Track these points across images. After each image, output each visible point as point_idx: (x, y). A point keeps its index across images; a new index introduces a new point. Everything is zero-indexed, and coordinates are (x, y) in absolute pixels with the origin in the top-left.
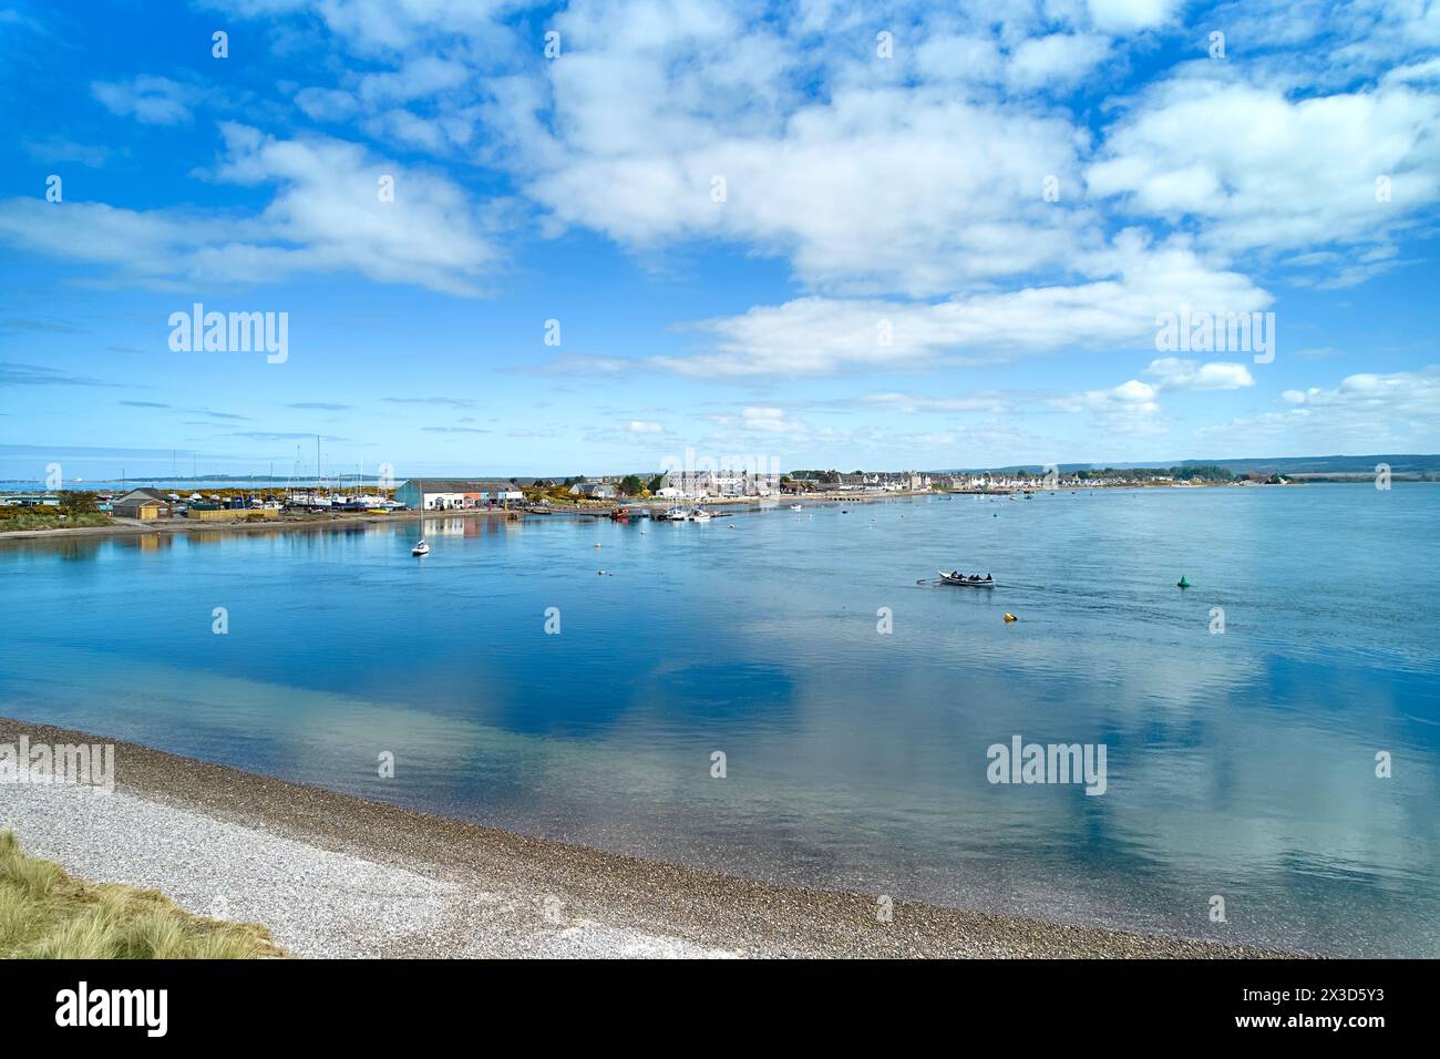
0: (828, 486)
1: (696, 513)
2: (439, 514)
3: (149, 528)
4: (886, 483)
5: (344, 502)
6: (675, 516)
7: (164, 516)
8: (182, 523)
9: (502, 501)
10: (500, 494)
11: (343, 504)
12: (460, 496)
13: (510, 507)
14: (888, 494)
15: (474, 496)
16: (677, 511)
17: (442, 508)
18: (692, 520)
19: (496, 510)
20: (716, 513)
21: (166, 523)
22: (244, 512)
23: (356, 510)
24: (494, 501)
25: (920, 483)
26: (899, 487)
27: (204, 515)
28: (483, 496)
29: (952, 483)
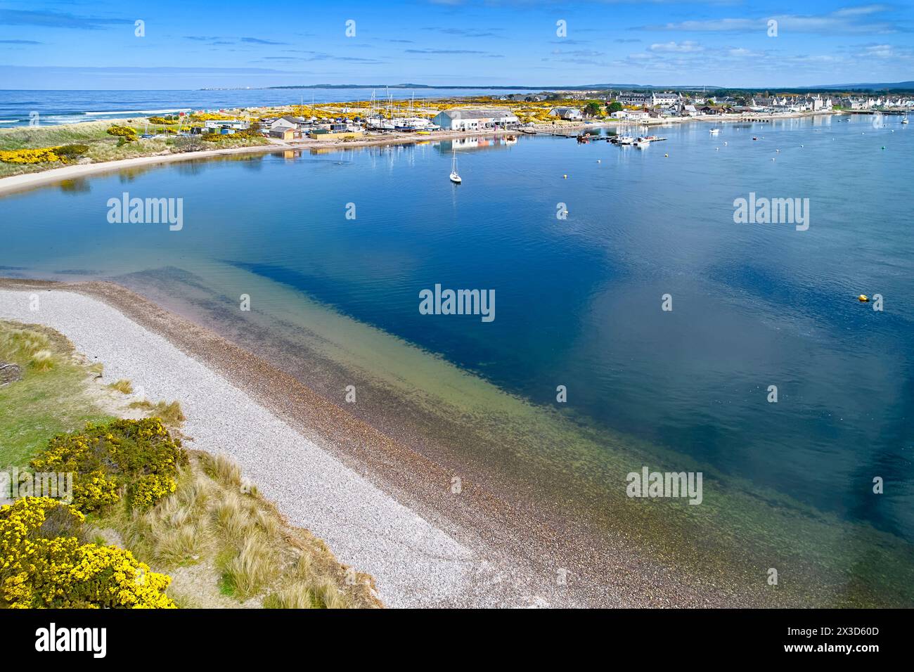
0: (744, 108)
1: (639, 140)
2: (462, 134)
3: (289, 147)
4: (793, 105)
5: (402, 126)
6: (623, 142)
7: (297, 137)
8: (307, 142)
9: (503, 123)
10: (502, 118)
11: (401, 128)
12: (475, 121)
13: (509, 128)
14: (793, 114)
15: (484, 121)
16: (625, 138)
17: (464, 130)
18: (636, 145)
19: (499, 130)
20: (654, 139)
21: (298, 143)
22: (343, 135)
23: (409, 131)
24: (497, 123)
25: (821, 105)
26: (804, 108)
27: (320, 137)
28: (491, 121)
29: (851, 104)
